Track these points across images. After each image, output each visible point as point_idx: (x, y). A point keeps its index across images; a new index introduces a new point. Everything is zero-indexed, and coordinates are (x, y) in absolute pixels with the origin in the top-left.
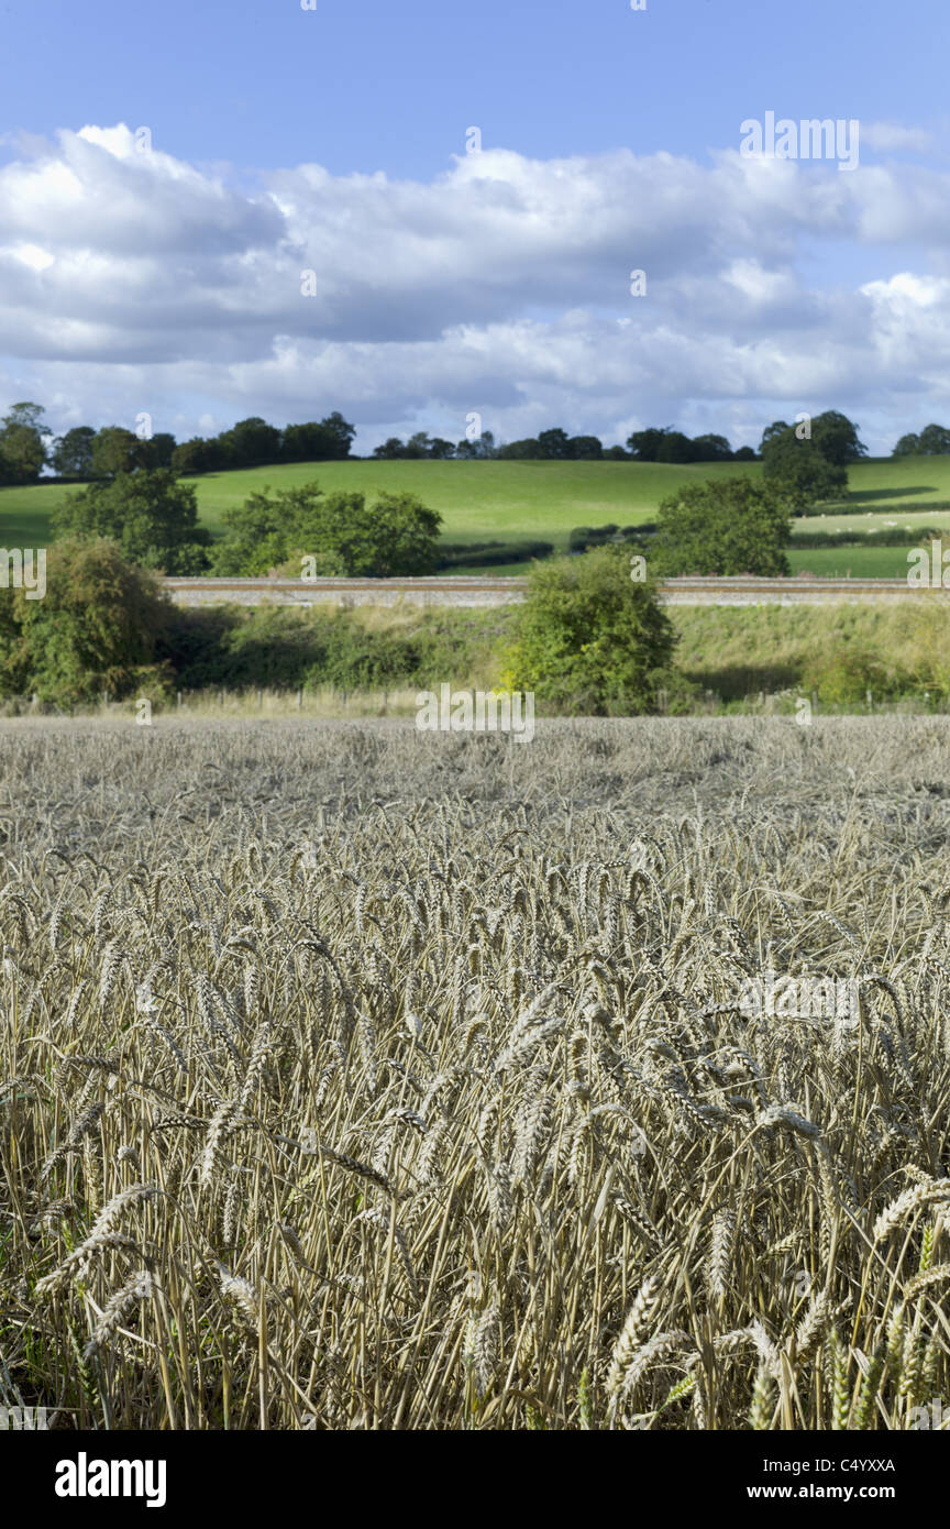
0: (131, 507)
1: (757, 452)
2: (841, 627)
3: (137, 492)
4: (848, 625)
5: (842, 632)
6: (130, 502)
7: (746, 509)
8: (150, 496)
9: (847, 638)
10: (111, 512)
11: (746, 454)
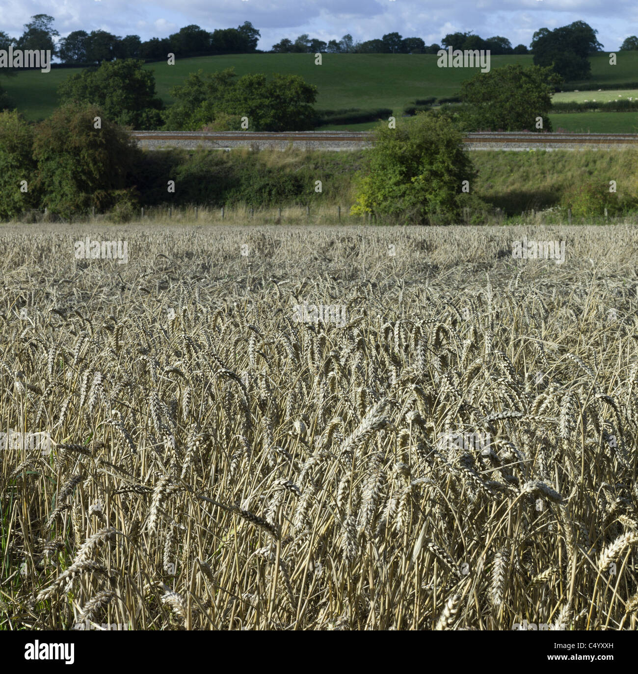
0: (111, 84)
1: (529, 49)
2: (587, 166)
3: (115, 74)
4: (591, 165)
5: (587, 169)
6: (111, 81)
7: (521, 86)
8: (124, 77)
9: (591, 173)
10: (97, 87)
11: (521, 49)
